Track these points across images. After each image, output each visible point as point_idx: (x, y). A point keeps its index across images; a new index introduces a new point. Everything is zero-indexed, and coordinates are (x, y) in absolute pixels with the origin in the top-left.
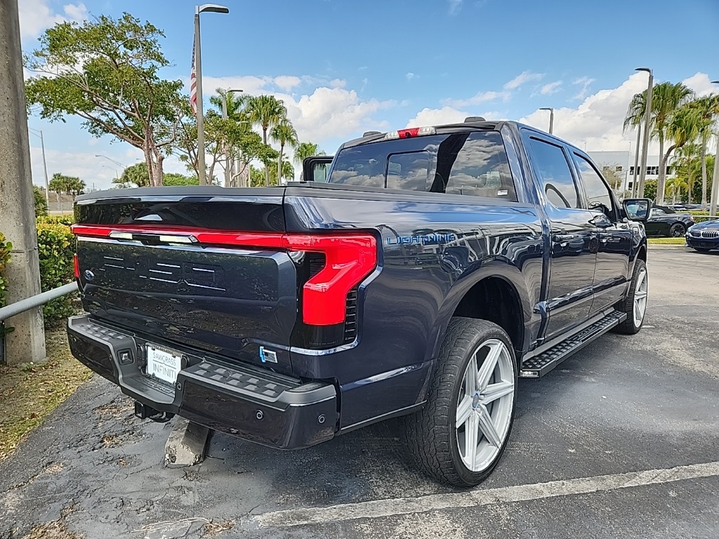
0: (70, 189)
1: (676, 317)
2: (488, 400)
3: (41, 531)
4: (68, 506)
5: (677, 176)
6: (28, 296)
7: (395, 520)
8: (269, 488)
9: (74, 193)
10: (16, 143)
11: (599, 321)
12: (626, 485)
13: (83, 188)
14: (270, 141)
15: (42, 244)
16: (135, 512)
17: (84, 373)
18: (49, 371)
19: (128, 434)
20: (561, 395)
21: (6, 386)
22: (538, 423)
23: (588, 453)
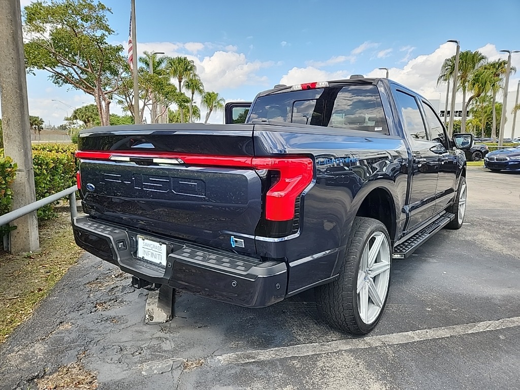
0: (33, 125)
1: (485, 217)
2: (373, 274)
3: (65, 370)
4: (81, 352)
5: (474, 118)
6: (27, 203)
7: (315, 358)
8: (222, 337)
9: (35, 128)
10: (19, 91)
11: (437, 220)
12: (470, 332)
13: (42, 124)
14: (184, 90)
15: (35, 165)
16: (131, 355)
17: (71, 259)
18: (44, 257)
19: (113, 301)
20: (415, 272)
21: (14, 269)
22: (402, 291)
23: (440, 311)
